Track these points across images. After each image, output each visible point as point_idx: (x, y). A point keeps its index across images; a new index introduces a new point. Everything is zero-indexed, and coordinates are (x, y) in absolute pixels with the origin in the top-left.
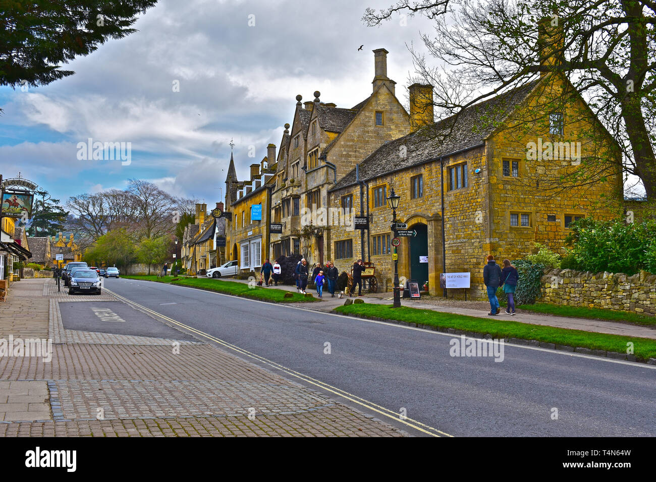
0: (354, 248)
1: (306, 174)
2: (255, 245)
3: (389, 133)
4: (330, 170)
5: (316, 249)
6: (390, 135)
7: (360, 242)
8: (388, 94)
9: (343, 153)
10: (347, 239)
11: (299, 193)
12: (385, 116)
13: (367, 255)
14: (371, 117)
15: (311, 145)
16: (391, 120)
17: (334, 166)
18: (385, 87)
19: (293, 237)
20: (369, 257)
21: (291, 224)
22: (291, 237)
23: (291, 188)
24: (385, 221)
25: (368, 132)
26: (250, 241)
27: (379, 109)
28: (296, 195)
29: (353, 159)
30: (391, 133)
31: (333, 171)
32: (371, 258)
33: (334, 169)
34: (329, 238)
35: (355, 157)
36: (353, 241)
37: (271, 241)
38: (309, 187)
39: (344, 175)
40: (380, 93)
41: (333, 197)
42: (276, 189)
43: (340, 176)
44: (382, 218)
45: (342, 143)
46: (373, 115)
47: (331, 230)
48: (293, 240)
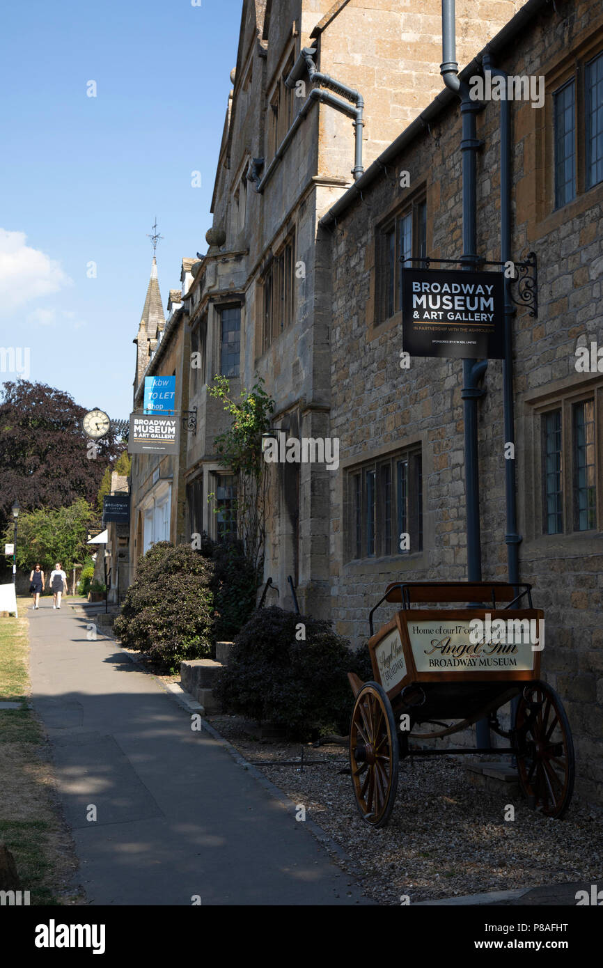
0: (429, 495)
1: (262, 193)
5: (278, 514)
7: (459, 457)
10: (395, 446)
13: (498, 534)
17: (354, 98)
19: (214, 466)
20: (515, 544)
21: (209, 412)
22: (207, 470)
23: (211, 266)
28: (230, 295)
31: (347, 122)
32: (527, 552)
33: (353, 115)
36: (427, 452)
41: (342, 248)
47: (334, 413)
48: (213, 480)
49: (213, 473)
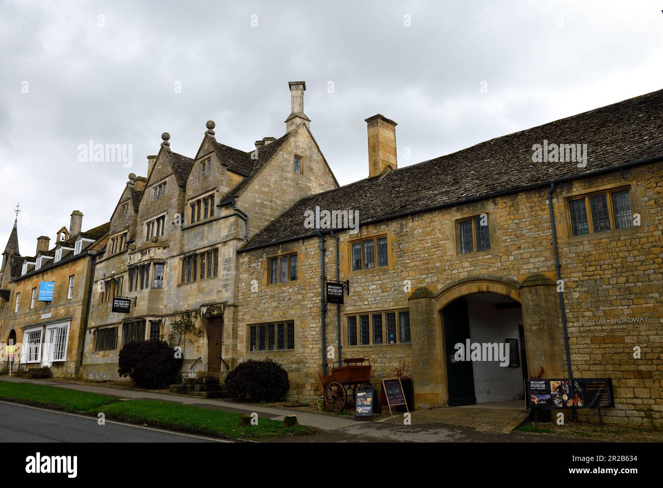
0: (298, 335)
1: (183, 230)
2: (55, 331)
3: (308, 184)
4: (241, 220)
6: (310, 188)
8: (308, 137)
9: (257, 201)
11: (163, 257)
12: (304, 163)
14: (290, 161)
15: (194, 191)
16: (311, 169)
17: (246, 216)
18: (304, 127)
19: (151, 319)
20: (340, 348)
21: (149, 300)
22: (148, 319)
23: (153, 250)
24: (383, 292)
25: (286, 179)
26: (45, 326)
27: (299, 153)
28: (160, 260)
29: (268, 211)
30: (311, 185)
31: (244, 223)
32: (344, 350)
33: (246, 221)
34: (235, 320)
35: (271, 208)
37: (89, 326)
38: (186, 249)
39: (257, 231)
40: (299, 134)
41: (246, 260)
42: (105, 256)
43: (253, 231)
44: (374, 287)
45: (257, 187)
46: (292, 159)
47: (240, 308)
48: (150, 323)
49: (150, 321)
